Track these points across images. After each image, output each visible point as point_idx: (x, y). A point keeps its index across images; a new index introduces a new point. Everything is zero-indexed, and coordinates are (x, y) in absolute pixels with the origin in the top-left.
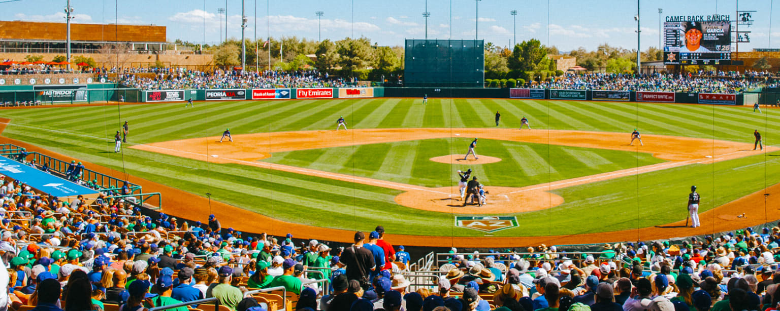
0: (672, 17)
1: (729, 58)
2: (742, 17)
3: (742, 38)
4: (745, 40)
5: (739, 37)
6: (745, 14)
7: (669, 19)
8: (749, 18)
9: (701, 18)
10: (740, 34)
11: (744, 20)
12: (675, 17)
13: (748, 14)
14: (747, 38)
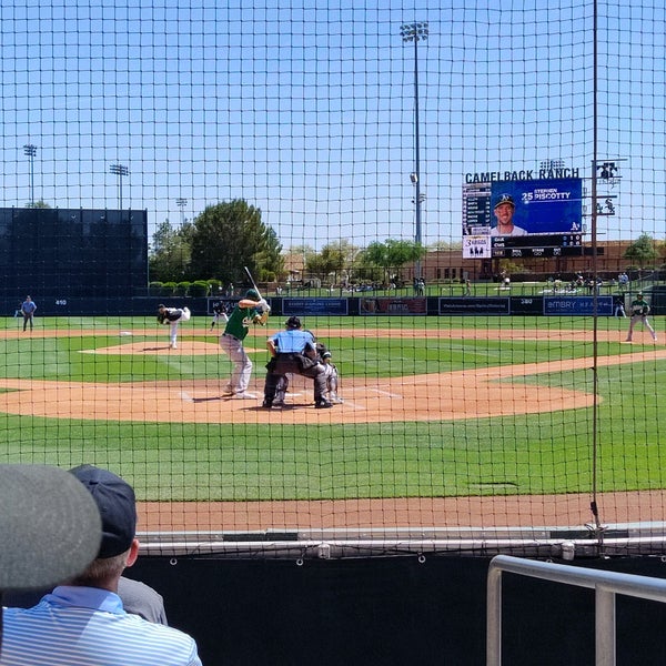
0: (476, 175)
1: (578, 243)
2: (601, 170)
3: (601, 209)
4: (605, 211)
5: (595, 206)
6: (606, 165)
7: (471, 178)
8: (613, 171)
9: (529, 175)
10: (598, 201)
11: (605, 175)
12: (483, 174)
13: (612, 165)
14: (610, 207)
